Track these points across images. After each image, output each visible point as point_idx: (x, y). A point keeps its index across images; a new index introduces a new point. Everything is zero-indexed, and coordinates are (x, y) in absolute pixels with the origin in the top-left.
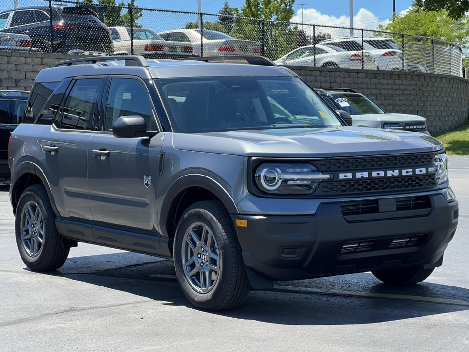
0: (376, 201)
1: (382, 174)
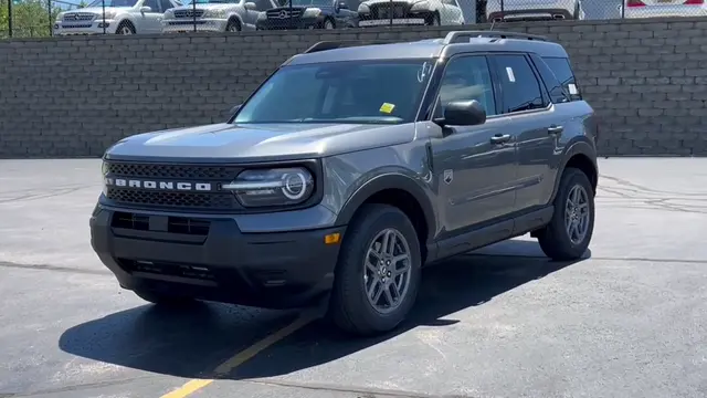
0: (147, 217)
1: (154, 185)
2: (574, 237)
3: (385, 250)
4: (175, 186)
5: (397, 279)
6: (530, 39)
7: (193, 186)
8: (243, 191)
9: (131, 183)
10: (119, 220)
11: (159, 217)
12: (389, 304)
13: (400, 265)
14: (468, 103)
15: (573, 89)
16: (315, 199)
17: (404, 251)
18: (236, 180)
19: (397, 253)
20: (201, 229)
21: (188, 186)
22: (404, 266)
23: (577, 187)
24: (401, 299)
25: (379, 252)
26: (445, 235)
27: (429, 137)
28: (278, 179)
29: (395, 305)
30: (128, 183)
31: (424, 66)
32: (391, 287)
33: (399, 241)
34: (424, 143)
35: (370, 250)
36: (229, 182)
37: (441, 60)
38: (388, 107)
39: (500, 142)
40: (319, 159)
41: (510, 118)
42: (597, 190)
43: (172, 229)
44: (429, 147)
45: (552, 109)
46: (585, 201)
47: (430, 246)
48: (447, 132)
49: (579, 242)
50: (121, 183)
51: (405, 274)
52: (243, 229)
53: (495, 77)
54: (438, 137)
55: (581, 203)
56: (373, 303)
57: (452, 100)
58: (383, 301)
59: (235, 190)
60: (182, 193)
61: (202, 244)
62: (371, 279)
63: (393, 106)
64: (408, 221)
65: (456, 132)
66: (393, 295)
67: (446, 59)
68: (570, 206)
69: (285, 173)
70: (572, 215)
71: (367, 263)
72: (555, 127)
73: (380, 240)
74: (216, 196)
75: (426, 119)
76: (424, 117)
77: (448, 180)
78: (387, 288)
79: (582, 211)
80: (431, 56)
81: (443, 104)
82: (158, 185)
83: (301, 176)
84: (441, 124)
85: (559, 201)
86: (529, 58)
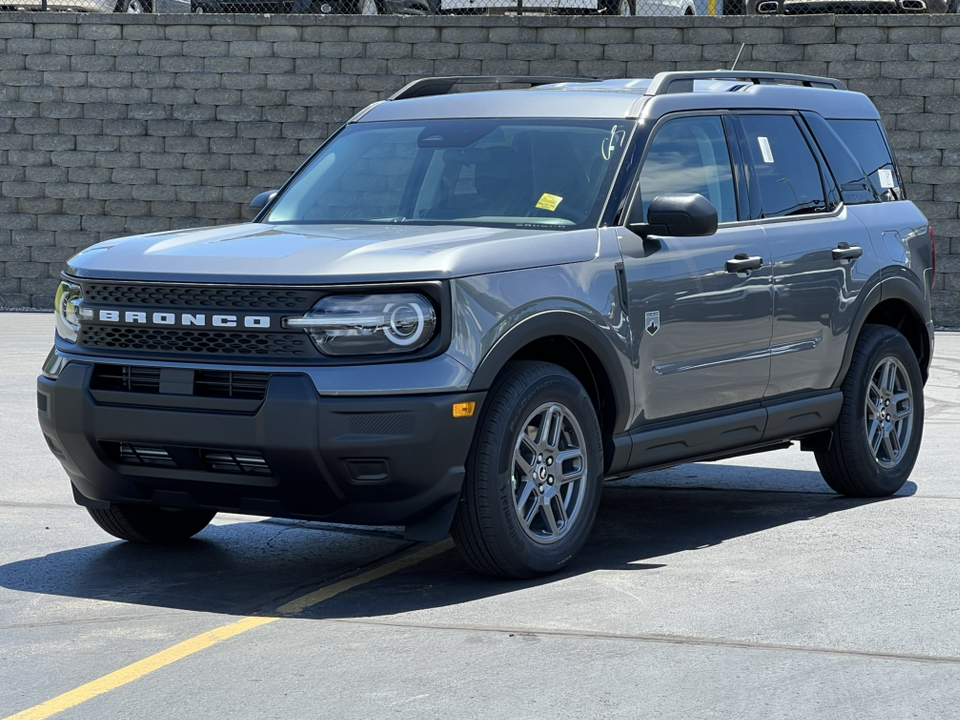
2: (883, 453)
3: (545, 437)
4: (209, 320)
5: (564, 489)
6: (807, 84)
7: (240, 321)
8: (321, 330)
9: (129, 317)
10: (103, 378)
11: (177, 372)
12: (549, 531)
13: (568, 466)
14: (688, 199)
15: (886, 179)
16: (437, 345)
17: (576, 444)
18: (311, 310)
19: (563, 446)
20: (252, 390)
21: (232, 321)
22: (573, 469)
23: (889, 361)
24: (569, 523)
25: (537, 441)
26: (643, 425)
27: (621, 254)
28: (378, 312)
29: (559, 532)
30: (122, 316)
31: (613, 133)
32: (553, 501)
33: (567, 426)
34: (610, 265)
35: (522, 435)
36: (301, 313)
37: (641, 122)
38: (550, 201)
39: (743, 268)
40: (446, 281)
41: (762, 227)
42: (931, 371)
43: (199, 391)
44: (621, 271)
45: (844, 215)
46: (904, 388)
47: (618, 442)
48: (651, 247)
49: (892, 464)
50: (109, 316)
51: (577, 483)
52: (322, 391)
53: (738, 152)
54: (636, 255)
55: (896, 392)
56: (526, 524)
57: (662, 193)
58: (540, 523)
59: (309, 327)
60: (220, 332)
61: (253, 413)
62: (521, 485)
63: (559, 199)
64: (583, 393)
65: (666, 249)
66: (557, 517)
67: (650, 122)
68: (873, 396)
69: (389, 303)
70: (879, 413)
71: (516, 456)
72: (846, 246)
73: (537, 422)
74: (279, 337)
75: (615, 224)
76: (613, 220)
77: (652, 329)
78: (547, 502)
79: (900, 407)
80: (626, 114)
81: (644, 198)
82: (178, 319)
83: (416, 307)
84: (641, 232)
85: (853, 382)
86: (802, 121)
